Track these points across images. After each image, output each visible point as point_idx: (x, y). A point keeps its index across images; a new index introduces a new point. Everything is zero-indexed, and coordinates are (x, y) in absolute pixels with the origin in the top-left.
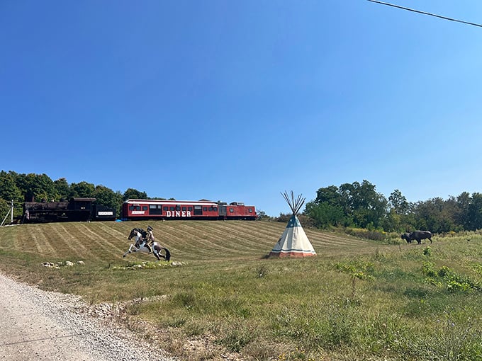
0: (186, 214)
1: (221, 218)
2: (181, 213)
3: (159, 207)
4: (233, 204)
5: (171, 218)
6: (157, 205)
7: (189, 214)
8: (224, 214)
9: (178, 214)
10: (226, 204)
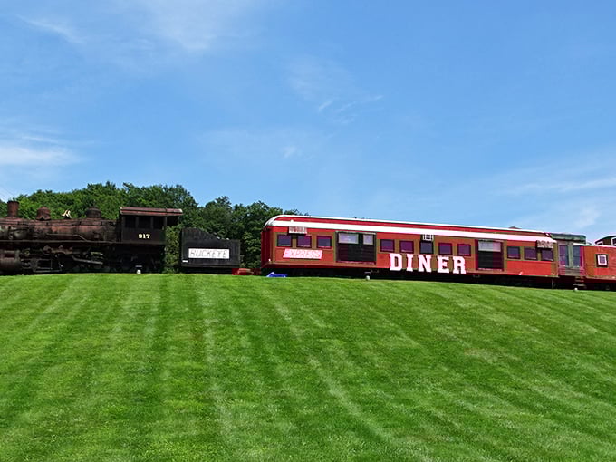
0: (451, 264)
1: (565, 283)
2: (435, 263)
3: (368, 241)
4: (607, 241)
5: (403, 275)
6: (361, 235)
7: (460, 265)
8: (573, 270)
9: (425, 264)
10: (582, 239)
